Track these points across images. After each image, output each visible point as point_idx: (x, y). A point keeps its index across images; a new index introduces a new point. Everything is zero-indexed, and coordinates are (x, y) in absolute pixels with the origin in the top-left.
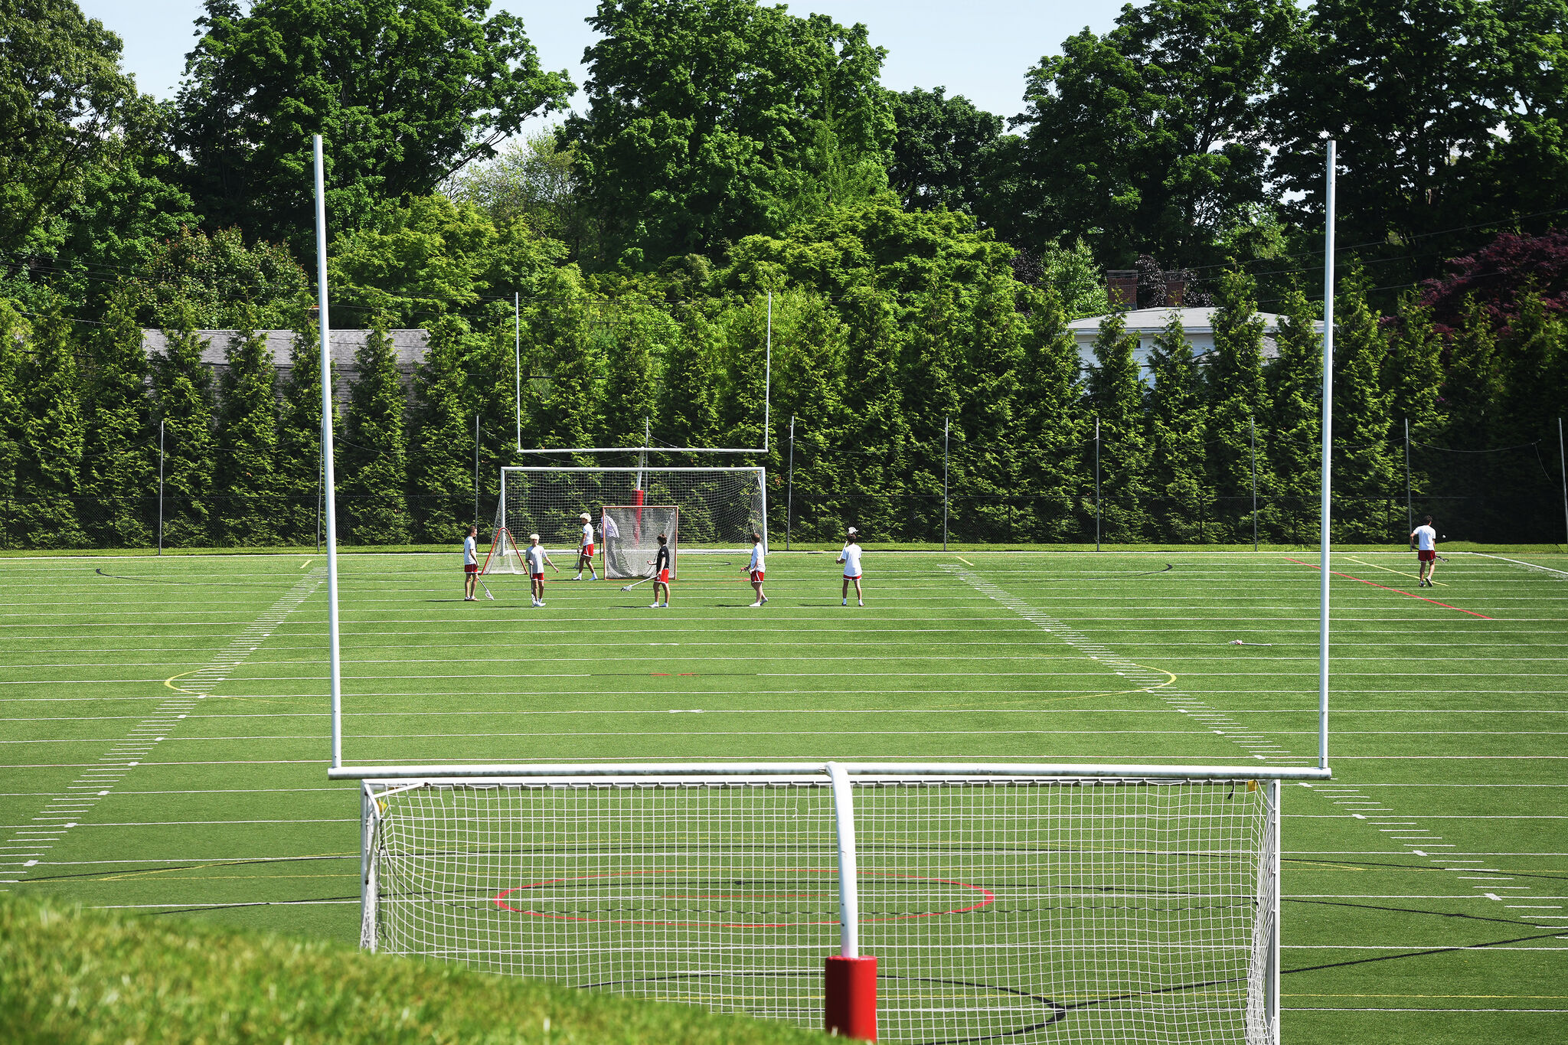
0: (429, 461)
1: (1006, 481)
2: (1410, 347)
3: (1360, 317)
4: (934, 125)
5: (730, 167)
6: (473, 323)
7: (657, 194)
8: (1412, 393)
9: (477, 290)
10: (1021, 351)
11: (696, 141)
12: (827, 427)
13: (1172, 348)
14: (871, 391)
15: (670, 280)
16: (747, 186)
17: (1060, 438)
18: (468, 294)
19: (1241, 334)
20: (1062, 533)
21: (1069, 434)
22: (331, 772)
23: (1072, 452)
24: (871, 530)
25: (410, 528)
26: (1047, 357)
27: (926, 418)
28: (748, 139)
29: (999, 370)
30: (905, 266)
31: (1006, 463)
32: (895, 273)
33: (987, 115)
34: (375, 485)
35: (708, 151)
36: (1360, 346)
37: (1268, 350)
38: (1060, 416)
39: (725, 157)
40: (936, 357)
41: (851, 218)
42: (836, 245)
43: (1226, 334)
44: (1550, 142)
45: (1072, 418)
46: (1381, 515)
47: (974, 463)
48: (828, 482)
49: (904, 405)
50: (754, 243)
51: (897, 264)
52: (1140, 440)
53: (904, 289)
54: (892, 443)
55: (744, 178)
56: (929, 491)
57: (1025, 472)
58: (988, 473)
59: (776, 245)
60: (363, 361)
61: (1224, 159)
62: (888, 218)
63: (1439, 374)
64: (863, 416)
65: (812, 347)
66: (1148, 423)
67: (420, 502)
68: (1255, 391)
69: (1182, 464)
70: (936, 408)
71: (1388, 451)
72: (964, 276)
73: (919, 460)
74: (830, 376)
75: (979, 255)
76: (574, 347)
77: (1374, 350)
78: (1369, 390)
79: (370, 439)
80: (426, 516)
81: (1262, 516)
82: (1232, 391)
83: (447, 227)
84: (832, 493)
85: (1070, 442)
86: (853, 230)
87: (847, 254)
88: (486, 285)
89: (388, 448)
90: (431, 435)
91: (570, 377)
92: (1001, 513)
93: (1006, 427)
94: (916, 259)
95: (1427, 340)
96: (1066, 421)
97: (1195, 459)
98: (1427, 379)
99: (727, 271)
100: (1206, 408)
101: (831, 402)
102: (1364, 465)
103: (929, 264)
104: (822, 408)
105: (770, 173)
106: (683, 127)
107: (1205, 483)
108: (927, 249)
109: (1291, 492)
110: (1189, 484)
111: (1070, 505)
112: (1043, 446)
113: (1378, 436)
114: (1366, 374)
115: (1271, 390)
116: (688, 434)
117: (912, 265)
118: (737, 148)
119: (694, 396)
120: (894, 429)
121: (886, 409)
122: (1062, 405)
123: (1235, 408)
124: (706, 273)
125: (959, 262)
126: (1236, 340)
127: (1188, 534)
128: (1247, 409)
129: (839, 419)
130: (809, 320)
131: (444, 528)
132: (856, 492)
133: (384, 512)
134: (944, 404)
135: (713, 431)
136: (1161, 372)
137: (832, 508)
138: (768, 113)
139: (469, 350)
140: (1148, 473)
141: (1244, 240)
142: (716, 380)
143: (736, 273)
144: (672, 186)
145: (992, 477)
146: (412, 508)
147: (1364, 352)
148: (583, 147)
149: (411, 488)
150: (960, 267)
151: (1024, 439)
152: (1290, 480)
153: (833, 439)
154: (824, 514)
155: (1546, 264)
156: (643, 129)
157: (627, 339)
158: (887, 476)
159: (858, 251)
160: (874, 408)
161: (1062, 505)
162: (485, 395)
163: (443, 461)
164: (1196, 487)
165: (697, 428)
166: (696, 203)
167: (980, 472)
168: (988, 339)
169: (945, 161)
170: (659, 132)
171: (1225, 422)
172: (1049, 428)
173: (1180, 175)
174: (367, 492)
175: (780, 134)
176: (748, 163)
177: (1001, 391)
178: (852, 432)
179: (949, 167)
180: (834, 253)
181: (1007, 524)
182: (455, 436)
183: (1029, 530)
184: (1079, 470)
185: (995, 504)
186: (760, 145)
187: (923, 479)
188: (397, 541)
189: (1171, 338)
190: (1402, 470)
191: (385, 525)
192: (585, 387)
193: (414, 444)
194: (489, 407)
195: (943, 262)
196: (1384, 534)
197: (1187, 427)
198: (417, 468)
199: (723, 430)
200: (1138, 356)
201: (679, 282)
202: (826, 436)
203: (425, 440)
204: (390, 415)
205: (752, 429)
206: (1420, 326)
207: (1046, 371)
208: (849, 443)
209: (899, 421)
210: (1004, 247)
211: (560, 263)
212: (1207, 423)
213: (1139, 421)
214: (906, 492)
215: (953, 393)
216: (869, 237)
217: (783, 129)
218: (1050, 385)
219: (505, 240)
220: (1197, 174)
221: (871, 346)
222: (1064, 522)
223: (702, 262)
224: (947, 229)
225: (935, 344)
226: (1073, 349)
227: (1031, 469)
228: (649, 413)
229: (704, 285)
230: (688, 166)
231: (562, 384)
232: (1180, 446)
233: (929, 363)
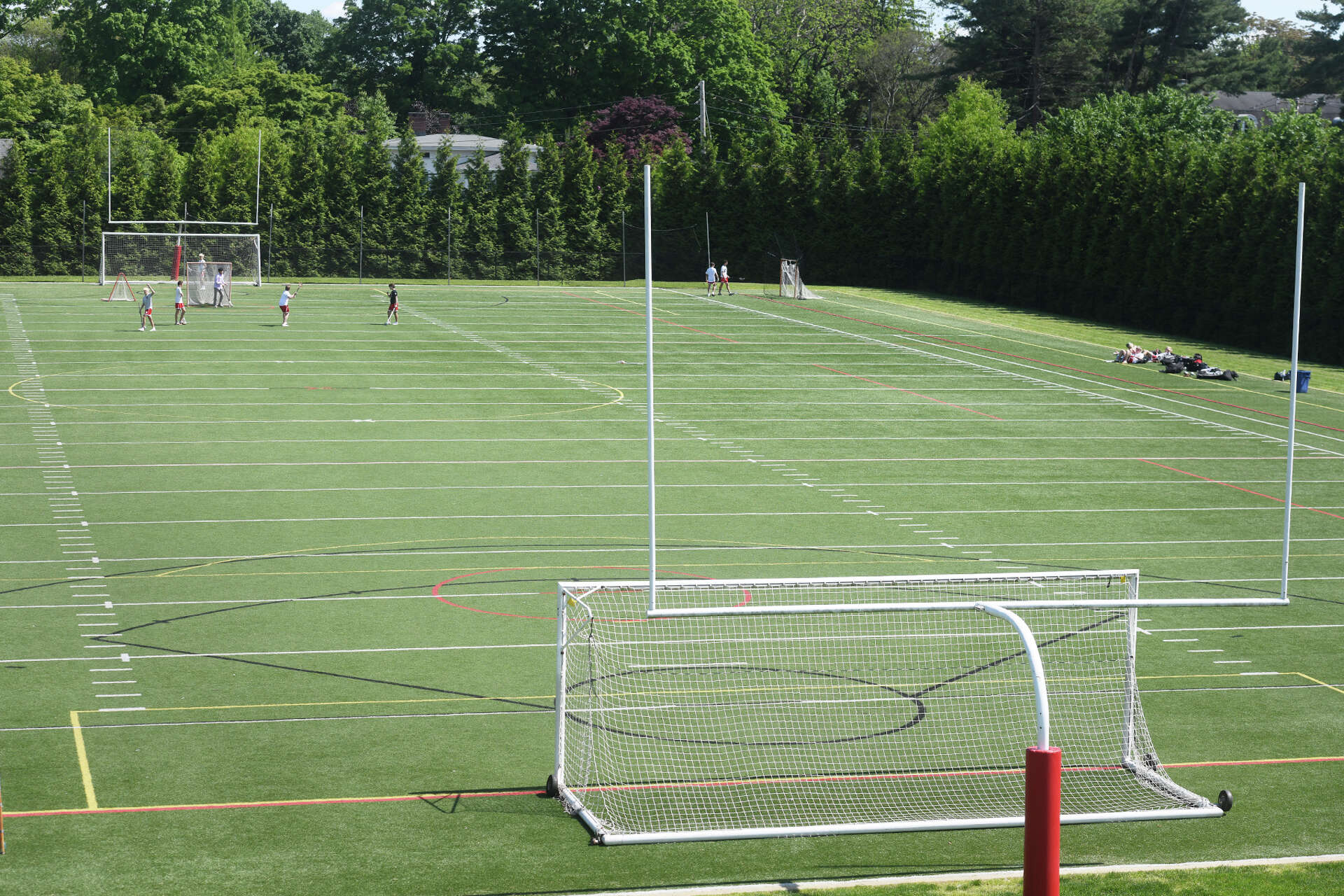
0: (46, 225)
1: (384, 241)
2: (611, 167)
3: (583, 149)
4: (267, 17)
5: (169, 42)
6: (30, 133)
7: (124, 57)
8: (611, 193)
9: (34, 114)
10: (393, 165)
11: (148, 26)
12: (281, 207)
13: (478, 165)
14: (305, 187)
15: (142, 109)
16: (178, 54)
17: (415, 216)
18: (28, 117)
19: (517, 157)
20: (417, 272)
21: (420, 213)
22: (650, 613)
23: (421, 224)
24: (306, 269)
25: (35, 265)
26: (407, 168)
27: (337, 203)
28: (178, 26)
29: (380, 175)
30: (284, 106)
31: (384, 230)
32: (278, 110)
33: (297, 13)
34: (14, 239)
35: (156, 33)
36: (584, 166)
37: (532, 166)
38: (415, 203)
39: (165, 36)
40: (343, 167)
41: (251, 76)
42: (243, 92)
43: (509, 157)
44: (642, 44)
45: (422, 204)
46: (595, 263)
47: (365, 230)
48: (281, 240)
49: (325, 197)
50: (194, 90)
51: (280, 104)
52: (461, 218)
53: (283, 118)
54: (318, 218)
55: (176, 49)
56: (340, 246)
57: (395, 235)
58: (374, 236)
59: (207, 91)
60: (5, 165)
61: (460, 47)
62: (273, 77)
63: (626, 183)
64: (301, 201)
65: (272, 160)
66: (465, 208)
67: (40, 250)
68: (525, 191)
69: (484, 232)
70: (343, 197)
71: (598, 226)
72: (318, 112)
73: (334, 228)
74: (282, 178)
75: (327, 100)
76: (130, 157)
77: (591, 168)
78: (588, 191)
79: (10, 212)
80: (45, 257)
81: (529, 263)
82: (512, 191)
83: (13, 77)
84: (283, 246)
85: (421, 219)
86: (253, 83)
87: (251, 97)
88: (39, 111)
89: (21, 217)
90: (47, 209)
91: (129, 176)
92: (382, 259)
93: (384, 209)
94: (290, 101)
95: (619, 163)
96: (418, 206)
97: (491, 229)
98: (620, 185)
99: (176, 106)
100: (497, 200)
101: (283, 192)
102: (585, 234)
103: (299, 105)
104: (278, 196)
105: (192, 46)
106: (141, 18)
107: (497, 243)
108: (296, 95)
109: (544, 249)
110: (488, 244)
111: (421, 255)
112: (405, 221)
113: (593, 218)
114: (586, 182)
115: (534, 189)
116: (199, 210)
117: (288, 105)
118: (172, 31)
119: (202, 188)
120: (319, 209)
121: (315, 198)
122: (416, 196)
123: (514, 200)
124: (164, 107)
125: (315, 103)
126: (515, 161)
127: (488, 272)
128: (520, 200)
129: (287, 203)
130: (269, 144)
131: (55, 265)
132: (297, 246)
133: (19, 256)
134: (349, 195)
135: (214, 209)
136: (472, 179)
137: (283, 255)
138: (189, 12)
139: (30, 150)
140: (465, 237)
141: (467, 94)
142: (215, 179)
143: (184, 106)
144: (134, 52)
145: (376, 238)
146: (36, 252)
147: (586, 169)
148: (69, 26)
149: (35, 241)
150: (316, 107)
151: (394, 216)
152: (544, 242)
153: (284, 215)
154: (279, 259)
155: (651, 115)
156: (116, 19)
157: (162, 153)
158: (315, 237)
159: (256, 95)
160: (308, 197)
161: (416, 255)
162: (78, 186)
163: (54, 225)
164: (492, 245)
165: (203, 207)
166: (149, 63)
167: (369, 235)
168: (374, 158)
169: (273, 38)
170: (127, 21)
171: (508, 208)
172: (409, 210)
173: (435, 55)
174: (8, 243)
175: (195, 24)
176: (179, 40)
177: (381, 188)
178: (294, 210)
179: (276, 42)
180: (243, 97)
181: (385, 266)
182: (60, 211)
183: (398, 270)
184: (426, 235)
185: (378, 253)
186: (186, 30)
187: (336, 239)
188: (28, 273)
189: (478, 156)
190: (606, 237)
191: (19, 263)
192: (137, 182)
193: (37, 216)
194: (81, 193)
195: (306, 104)
196: (597, 273)
197: (487, 211)
198: (37, 231)
199: (219, 208)
200: (460, 167)
201: (148, 111)
202: (279, 213)
203: (43, 212)
204: (22, 198)
205: (237, 208)
206: (616, 155)
207: (408, 177)
208: (293, 217)
209: (322, 204)
210: (341, 96)
211: (80, 99)
212: (498, 208)
213: (459, 207)
214: (326, 246)
215: (354, 189)
216: (262, 86)
217: (198, 21)
218: (409, 185)
219: (46, 85)
220: (444, 55)
221: (306, 161)
222: (417, 265)
223: (161, 99)
224: (307, 84)
225: (343, 160)
226: (422, 164)
227: (398, 234)
228: (175, 198)
229: (163, 113)
230: (142, 41)
231: (124, 180)
232: (483, 222)
233: (340, 170)
